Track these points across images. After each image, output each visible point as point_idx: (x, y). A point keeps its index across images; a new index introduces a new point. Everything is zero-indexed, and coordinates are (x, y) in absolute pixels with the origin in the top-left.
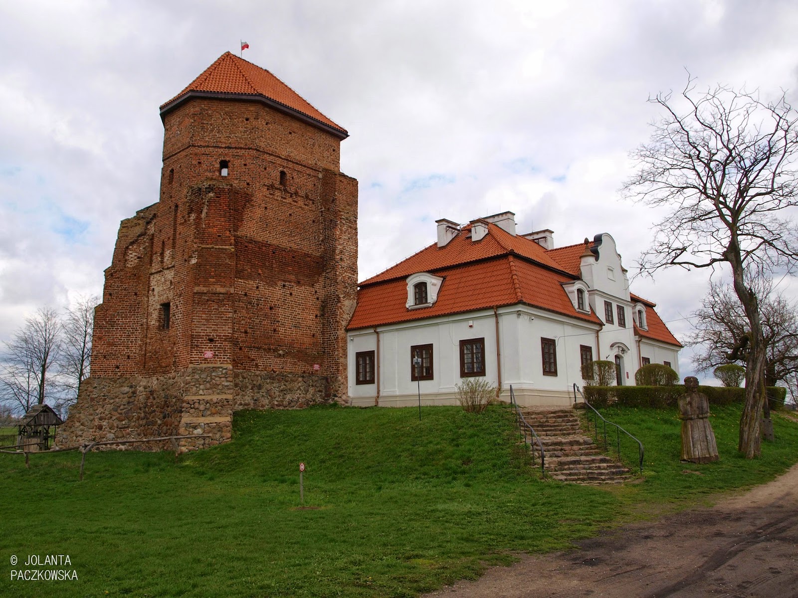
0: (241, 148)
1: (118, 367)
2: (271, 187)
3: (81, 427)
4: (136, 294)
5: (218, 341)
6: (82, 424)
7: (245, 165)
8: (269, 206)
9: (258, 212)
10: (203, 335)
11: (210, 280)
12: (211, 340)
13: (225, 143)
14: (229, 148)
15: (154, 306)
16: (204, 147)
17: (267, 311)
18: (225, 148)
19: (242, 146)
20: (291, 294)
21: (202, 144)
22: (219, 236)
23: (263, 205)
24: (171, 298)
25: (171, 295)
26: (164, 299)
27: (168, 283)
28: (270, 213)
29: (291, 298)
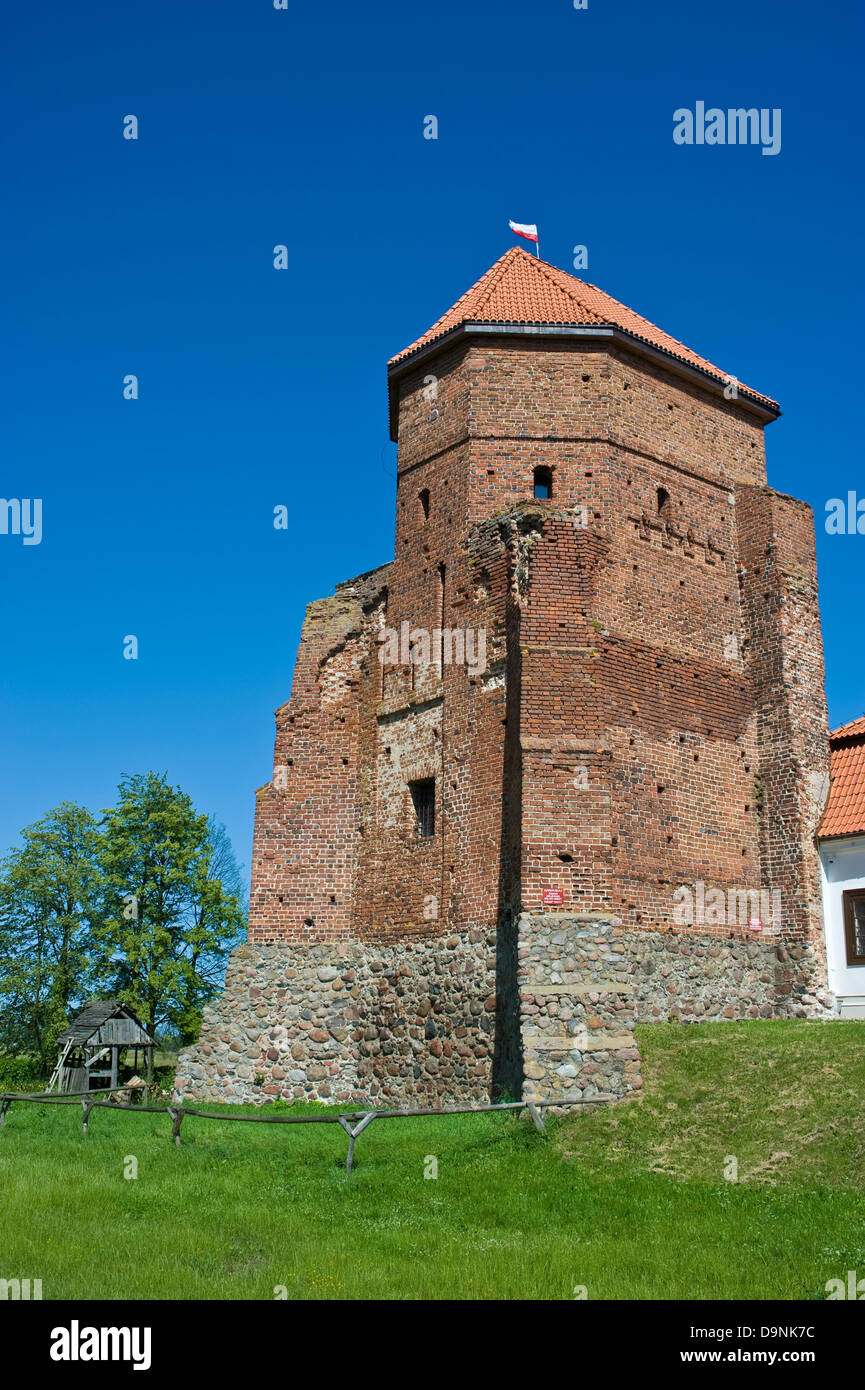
0: (577, 440)
1: (309, 922)
2: (643, 523)
3: (232, 1053)
4: (345, 762)
5: (581, 859)
6: (233, 1048)
7: (588, 475)
8: (640, 562)
9: (623, 576)
10: (549, 847)
12: (566, 858)
13: (542, 429)
14: (551, 439)
15: (390, 788)
16: (496, 438)
18: (544, 439)
19: (580, 434)
20: (696, 758)
21: (496, 433)
23: (631, 562)
24: (436, 767)
25: (436, 762)
26: (418, 771)
27: (428, 735)
28: (645, 580)
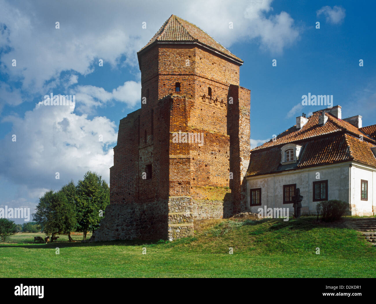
0: (187, 75)
1: (124, 199)
2: (204, 97)
4: (131, 160)
5: (183, 184)
6: (108, 229)
7: (190, 85)
8: (203, 108)
9: (198, 112)
10: (175, 181)
11: (177, 151)
12: (180, 184)
13: (178, 72)
14: (180, 75)
15: (142, 166)
16: (166, 75)
17: (204, 167)
18: (178, 75)
19: (187, 73)
20: (216, 158)
21: (165, 73)
22: (180, 127)
23: (200, 108)
24: (152, 162)
25: (152, 160)
26: (148, 162)
27: (150, 154)
28: (204, 113)
29: (215, 160)
